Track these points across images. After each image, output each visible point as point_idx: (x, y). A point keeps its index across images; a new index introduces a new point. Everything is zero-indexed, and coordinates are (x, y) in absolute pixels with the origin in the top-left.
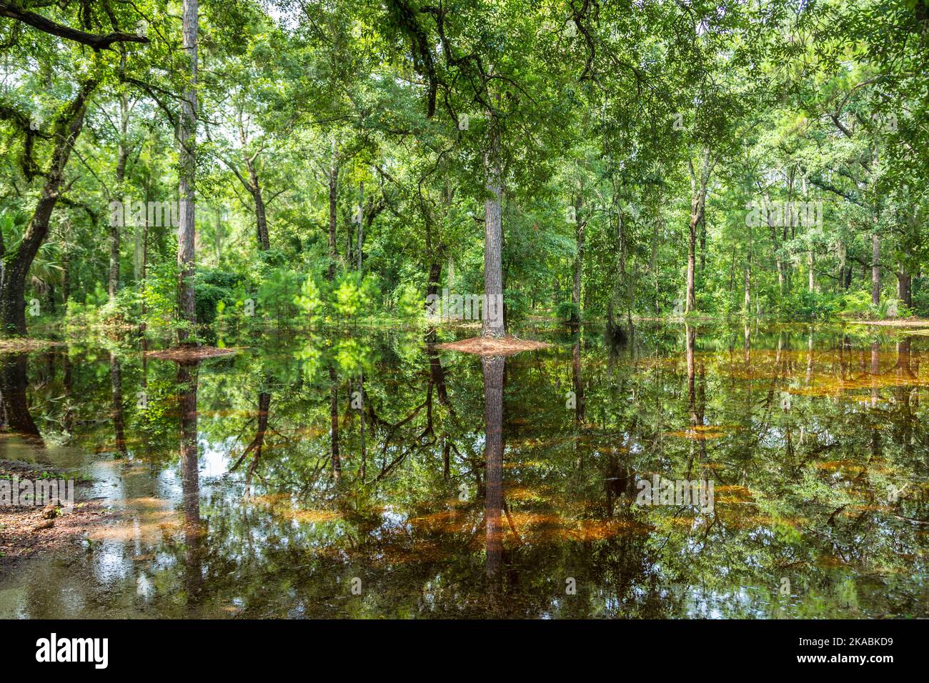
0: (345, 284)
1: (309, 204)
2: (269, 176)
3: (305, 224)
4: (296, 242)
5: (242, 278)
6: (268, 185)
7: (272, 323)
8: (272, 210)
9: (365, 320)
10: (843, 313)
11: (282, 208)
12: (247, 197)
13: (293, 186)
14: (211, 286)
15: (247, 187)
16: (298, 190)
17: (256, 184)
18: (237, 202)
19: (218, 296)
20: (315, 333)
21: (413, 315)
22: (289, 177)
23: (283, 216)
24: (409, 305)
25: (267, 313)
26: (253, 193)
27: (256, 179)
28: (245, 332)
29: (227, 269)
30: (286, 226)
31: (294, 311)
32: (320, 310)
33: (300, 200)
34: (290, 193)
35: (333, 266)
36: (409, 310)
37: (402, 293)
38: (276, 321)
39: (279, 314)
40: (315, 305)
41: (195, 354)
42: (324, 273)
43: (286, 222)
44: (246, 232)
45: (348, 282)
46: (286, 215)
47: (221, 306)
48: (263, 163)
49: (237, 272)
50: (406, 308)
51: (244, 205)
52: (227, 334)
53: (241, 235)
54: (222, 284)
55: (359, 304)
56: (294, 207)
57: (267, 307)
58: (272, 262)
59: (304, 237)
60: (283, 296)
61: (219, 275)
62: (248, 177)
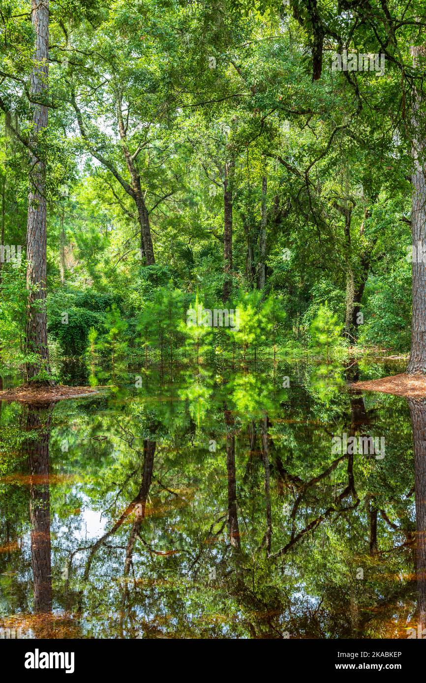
0: (241, 306)
1: (204, 209)
2: (154, 176)
3: (199, 233)
4: (187, 255)
5: (119, 300)
6: (153, 187)
7: (154, 355)
8: (158, 217)
9: (268, 350)
11: (170, 214)
12: (128, 202)
13: (183, 187)
14: (82, 310)
15: (128, 189)
16: (189, 191)
17: (138, 186)
18: (117, 209)
19: (90, 323)
20: (204, 366)
21: (329, 344)
22: (178, 176)
23: (171, 223)
24: (322, 331)
25: (147, 343)
26: (134, 196)
27: (137, 180)
28: (122, 366)
29: (102, 289)
30: (175, 237)
31: (181, 339)
32: (210, 338)
33: (193, 204)
34: (180, 195)
35: (228, 284)
36: (323, 338)
37: (315, 316)
38: (158, 352)
39: (163, 343)
40: (204, 332)
41: (44, 395)
42: (218, 292)
43: (175, 231)
44: (127, 245)
45: (245, 304)
46: (175, 222)
47: (93, 335)
48: (147, 162)
49: (113, 292)
50: (318, 335)
51: (127, 211)
52: (100, 368)
53: (122, 249)
54: (95, 308)
55: (258, 331)
56: (186, 213)
57: (148, 334)
58: (156, 280)
59: (197, 248)
60: (167, 322)
61: (93, 297)
62: (129, 177)
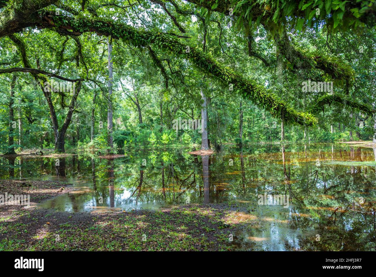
0: (164, 134)
1: (156, 108)
2: (142, 99)
3: (154, 114)
4: (152, 120)
5: (132, 133)
6: (142, 102)
7: (142, 147)
8: (144, 110)
9: (172, 145)
10: (339, 139)
11: (147, 109)
12: (135, 106)
13: (150, 102)
14: (123, 136)
15: (135, 103)
16: (152, 103)
17: (138, 102)
18: (132, 108)
19: (125, 139)
20: (155, 150)
21: (188, 144)
22: (149, 99)
23: (147, 112)
24: (186, 140)
25: (140, 144)
26: (137, 105)
27: (138, 100)
28: (134, 150)
29: (129, 130)
30: (148, 115)
31: (149, 143)
32: (156, 142)
33: (153, 107)
34: (150, 104)
35: (162, 128)
36: (186, 142)
37: (184, 136)
38: (143, 146)
39: (144, 144)
40: (154, 141)
41: (112, 157)
42: (159, 130)
43: (148, 114)
44: (135, 118)
45: (165, 133)
46: (148, 111)
47: (125, 142)
48: (141, 95)
49: (131, 131)
50: (185, 141)
51: (135, 109)
52: (127, 151)
53: (134, 119)
54: (126, 135)
55: (169, 140)
56: (151, 109)
57: (140, 142)
58: (143, 127)
59: (154, 119)
60: (145, 138)
61: (125, 132)
62: (135, 100)
